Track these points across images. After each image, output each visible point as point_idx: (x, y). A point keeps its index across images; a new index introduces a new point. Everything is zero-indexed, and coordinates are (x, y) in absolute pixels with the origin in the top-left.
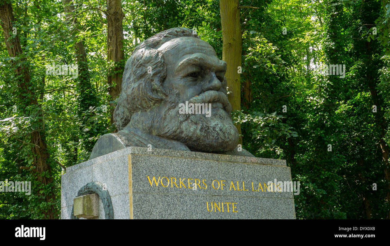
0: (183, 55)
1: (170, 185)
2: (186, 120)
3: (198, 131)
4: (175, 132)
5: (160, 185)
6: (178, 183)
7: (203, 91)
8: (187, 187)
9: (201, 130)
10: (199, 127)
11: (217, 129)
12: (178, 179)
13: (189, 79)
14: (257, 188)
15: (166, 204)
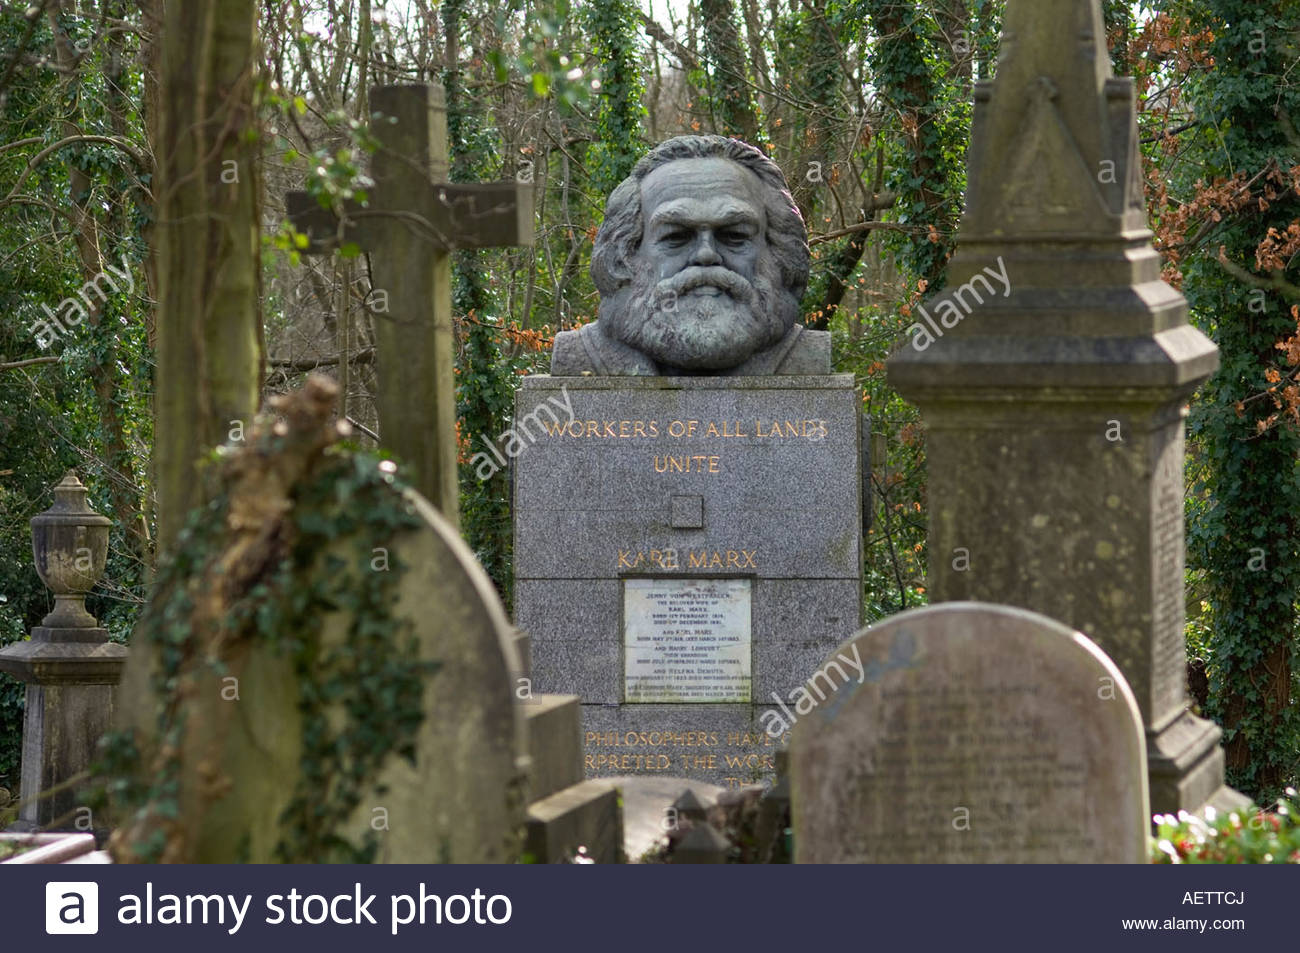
0: (661, 202)
1: (586, 433)
2: (649, 319)
3: (658, 342)
4: (634, 338)
5: (567, 433)
6: (602, 431)
7: (687, 265)
8: (618, 435)
9: (662, 340)
10: (661, 335)
11: (683, 339)
12: (600, 422)
13: (667, 244)
14: (769, 432)
15: (576, 461)
